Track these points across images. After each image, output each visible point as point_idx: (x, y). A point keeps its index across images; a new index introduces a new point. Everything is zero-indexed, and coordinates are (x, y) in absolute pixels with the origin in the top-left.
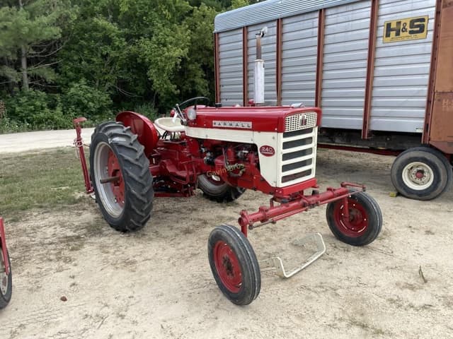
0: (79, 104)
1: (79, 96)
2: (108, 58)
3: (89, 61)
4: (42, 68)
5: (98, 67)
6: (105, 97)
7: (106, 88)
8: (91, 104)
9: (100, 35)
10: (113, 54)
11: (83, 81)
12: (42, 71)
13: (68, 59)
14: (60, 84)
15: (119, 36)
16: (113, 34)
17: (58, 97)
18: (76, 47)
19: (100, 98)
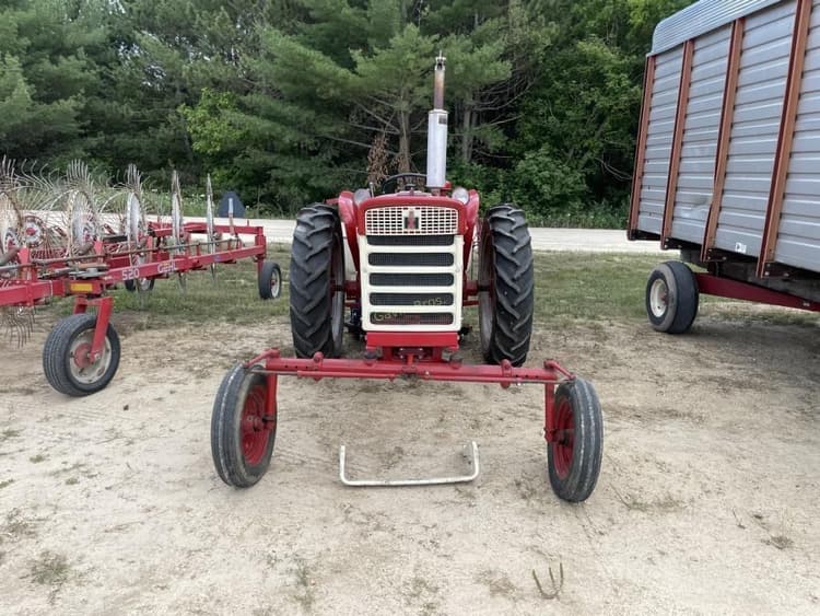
0: (529, 186)
1: (531, 174)
2: (594, 110)
3: (562, 117)
4: (485, 128)
5: (572, 125)
6: (574, 179)
7: (582, 162)
8: (546, 188)
9: (588, 69)
10: (603, 102)
11: (543, 150)
12: (483, 133)
13: (530, 113)
14: (511, 154)
15: (617, 70)
16: (606, 68)
17: (501, 174)
18: (546, 92)
19: (564, 179)
